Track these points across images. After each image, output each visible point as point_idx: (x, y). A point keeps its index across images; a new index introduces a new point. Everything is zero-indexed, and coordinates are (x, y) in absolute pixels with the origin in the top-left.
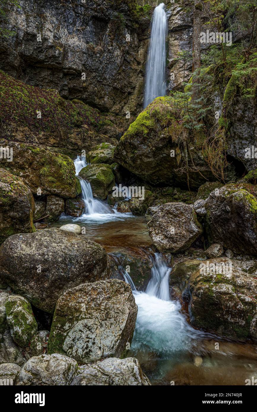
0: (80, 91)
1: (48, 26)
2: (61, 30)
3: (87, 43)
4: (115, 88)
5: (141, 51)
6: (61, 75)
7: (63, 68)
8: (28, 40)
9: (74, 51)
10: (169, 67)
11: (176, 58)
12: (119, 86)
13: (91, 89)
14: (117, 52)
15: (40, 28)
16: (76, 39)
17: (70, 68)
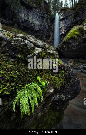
0: (38, 36)
1: (30, 18)
2: (33, 19)
3: (40, 23)
4: (46, 35)
5: (52, 26)
6: (34, 32)
7: (34, 30)
8: (25, 22)
9: (37, 25)
10: (60, 29)
11: (61, 27)
12: (47, 35)
13: (41, 35)
14: (47, 26)
15: (28, 18)
16: (37, 22)
17: (36, 30)
